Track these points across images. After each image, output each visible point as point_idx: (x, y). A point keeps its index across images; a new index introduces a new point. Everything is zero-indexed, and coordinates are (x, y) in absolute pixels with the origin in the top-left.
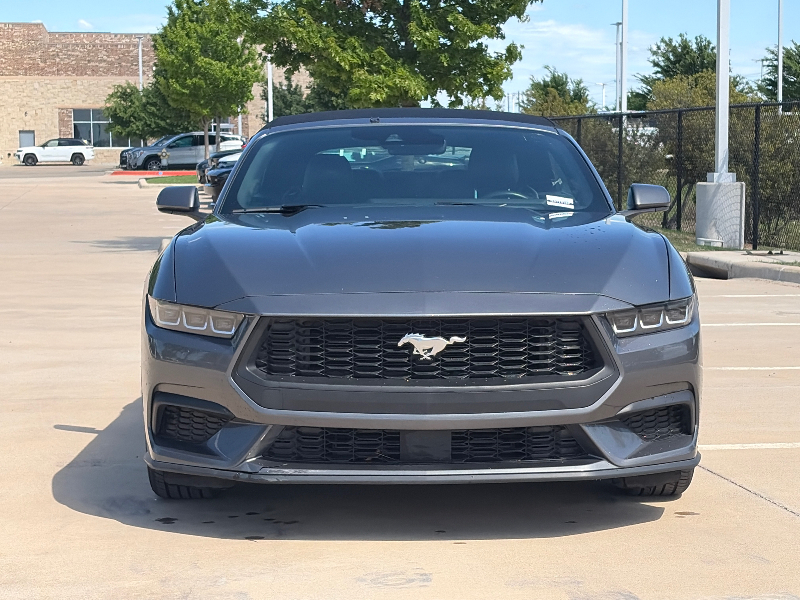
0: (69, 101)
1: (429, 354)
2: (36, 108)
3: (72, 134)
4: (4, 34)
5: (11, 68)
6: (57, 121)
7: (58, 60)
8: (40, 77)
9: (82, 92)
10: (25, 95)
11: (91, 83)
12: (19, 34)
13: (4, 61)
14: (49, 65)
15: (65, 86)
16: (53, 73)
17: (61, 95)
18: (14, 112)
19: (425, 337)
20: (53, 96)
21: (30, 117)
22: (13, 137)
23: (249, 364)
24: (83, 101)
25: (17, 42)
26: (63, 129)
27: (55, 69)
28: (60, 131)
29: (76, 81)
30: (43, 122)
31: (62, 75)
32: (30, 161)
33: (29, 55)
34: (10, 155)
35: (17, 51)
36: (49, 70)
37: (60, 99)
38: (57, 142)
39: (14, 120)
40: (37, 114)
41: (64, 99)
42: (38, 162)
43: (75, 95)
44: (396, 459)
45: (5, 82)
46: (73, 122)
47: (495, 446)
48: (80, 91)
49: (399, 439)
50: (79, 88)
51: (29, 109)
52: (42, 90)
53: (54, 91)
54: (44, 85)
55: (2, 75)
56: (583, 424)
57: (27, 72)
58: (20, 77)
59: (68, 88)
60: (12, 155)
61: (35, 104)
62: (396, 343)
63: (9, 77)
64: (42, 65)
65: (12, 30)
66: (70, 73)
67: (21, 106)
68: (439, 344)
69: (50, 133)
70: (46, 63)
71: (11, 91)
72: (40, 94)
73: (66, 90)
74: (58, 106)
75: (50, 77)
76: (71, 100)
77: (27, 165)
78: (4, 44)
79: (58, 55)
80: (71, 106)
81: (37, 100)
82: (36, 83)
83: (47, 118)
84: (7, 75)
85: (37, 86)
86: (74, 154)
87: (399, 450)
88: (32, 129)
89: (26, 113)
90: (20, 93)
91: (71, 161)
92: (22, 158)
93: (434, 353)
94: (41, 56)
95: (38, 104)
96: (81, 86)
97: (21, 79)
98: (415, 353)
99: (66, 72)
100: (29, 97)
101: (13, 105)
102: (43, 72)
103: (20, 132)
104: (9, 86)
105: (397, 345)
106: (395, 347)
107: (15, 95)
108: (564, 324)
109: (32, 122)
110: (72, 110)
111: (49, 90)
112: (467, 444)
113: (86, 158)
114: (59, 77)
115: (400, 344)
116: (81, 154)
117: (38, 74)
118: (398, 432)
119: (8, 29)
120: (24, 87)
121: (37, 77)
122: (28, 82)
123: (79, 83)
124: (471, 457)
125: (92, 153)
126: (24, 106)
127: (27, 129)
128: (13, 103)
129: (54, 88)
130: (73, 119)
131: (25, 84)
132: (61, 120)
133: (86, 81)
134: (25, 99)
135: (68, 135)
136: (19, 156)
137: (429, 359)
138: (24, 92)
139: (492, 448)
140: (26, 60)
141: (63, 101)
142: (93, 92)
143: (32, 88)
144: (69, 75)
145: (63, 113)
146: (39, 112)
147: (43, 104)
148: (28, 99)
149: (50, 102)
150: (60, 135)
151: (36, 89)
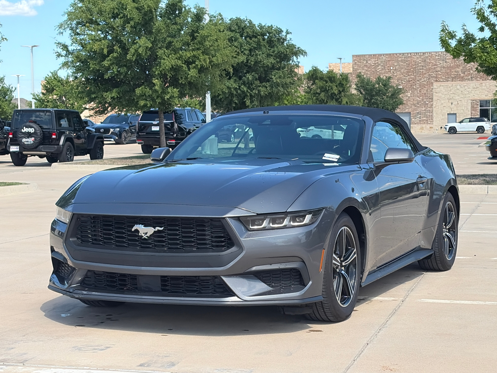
0: (477, 95)
1: (146, 236)
2: (458, 100)
3: (478, 115)
4: (441, 58)
5: (444, 77)
6: (470, 107)
7: (472, 72)
8: (461, 82)
9: (485, 90)
10: (452, 93)
11: (491, 84)
12: (449, 57)
13: (440, 73)
14: (466, 75)
15: (475, 87)
16: (469, 80)
17: (473, 92)
18: (445, 103)
19: (144, 226)
20: (468, 93)
21: (454, 106)
22: (444, 117)
23: (72, 237)
24: (486, 95)
25: (448, 62)
26: (473, 112)
27: (470, 77)
28: (471, 113)
29: (482, 83)
30: (461, 108)
31: (474, 80)
32: (452, 131)
33: (455, 69)
34: (441, 127)
35: (448, 67)
36: (466, 78)
37: (472, 95)
38: (469, 120)
39: (445, 107)
40: (458, 104)
41: (474, 94)
42: (457, 131)
43: (481, 92)
44: (136, 290)
45: (440, 86)
46: (479, 108)
47: (182, 285)
48: (484, 90)
49: (136, 279)
50: (484, 87)
51: (454, 101)
52: (462, 89)
53: (469, 89)
54: (463, 86)
55: (439, 82)
56: (222, 276)
57: (453, 79)
58: (449, 82)
59: (477, 88)
60: (443, 127)
61: (457, 98)
62: (130, 229)
63: (443, 83)
64: (462, 75)
65: (445, 55)
66: (478, 79)
67: (449, 99)
68: (150, 230)
69: (465, 115)
70: (464, 73)
71: (444, 90)
72: (460, 92)
73: (476, 89)
74: (471, 98)
75: (467, 82)
76: (478, 95)
77: (450, 134)
78: (440, 64)
79: (472, 69)
80: (478, 99)
81: (458, 95)
82: (458, 85)
83: (464, 106)
84: (441, 82)
85: (458, 87)
86: (478, 127)
87: (137, 284)
88: (455, 112)
89: (452, 103)
90: (449, 92)
91: (476, 131)
92: (448, 130)
93: (148, 235)
94: (462, 70)
95: (459, 97)
96: (485, 86)
97: (449, 83)
98: (140, 234)
99: (476, 79)
100: (453, 94)
101: (444, 98)
102: (462, 79)
103: (448, 114)
104: (443, 88)
105: (131, 230)
106: (131, 231)
107: (446, 93)
108: (213, 222)
109: (455, 108)
110: (479, 101)
111: (465, 89)
112: (169, 283)
113: (485, 129)
114: (472, 82)
115: (133, 230)
116: (483, 127)
117: (460, 80)
118: (135, 276)
119: (443, 55)
120: (451, 88)
121: (459, 82)
122: (454, 85)
123: (484, 85)
124: (171, 290)
125: (489, 126)
126: (451, 99)
127: (452, 112)
128: (445, 97)
129: (469, 88)
130: (479, 106)
131: (452, 86)
132: (472, 107)
133: (488, 84)
134: (451, 95)
135: (476, 115)
136: (446, 128)
137: (147, 238)
138: (451, 91)
139: (181, 286)
140: (453, 72)
141: (474, 96)
142: (491, 90)
143: (456, 89)
144: (478, 80)
145: (474, 103)
146: (459, 102)
147: (462, 98)
148: (453, 95)
149: (466, 96)
150: (471, 116)
151: (458, 89)
